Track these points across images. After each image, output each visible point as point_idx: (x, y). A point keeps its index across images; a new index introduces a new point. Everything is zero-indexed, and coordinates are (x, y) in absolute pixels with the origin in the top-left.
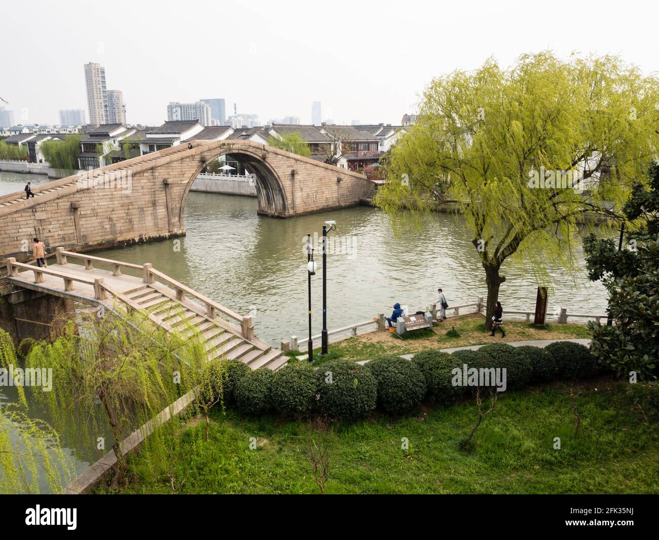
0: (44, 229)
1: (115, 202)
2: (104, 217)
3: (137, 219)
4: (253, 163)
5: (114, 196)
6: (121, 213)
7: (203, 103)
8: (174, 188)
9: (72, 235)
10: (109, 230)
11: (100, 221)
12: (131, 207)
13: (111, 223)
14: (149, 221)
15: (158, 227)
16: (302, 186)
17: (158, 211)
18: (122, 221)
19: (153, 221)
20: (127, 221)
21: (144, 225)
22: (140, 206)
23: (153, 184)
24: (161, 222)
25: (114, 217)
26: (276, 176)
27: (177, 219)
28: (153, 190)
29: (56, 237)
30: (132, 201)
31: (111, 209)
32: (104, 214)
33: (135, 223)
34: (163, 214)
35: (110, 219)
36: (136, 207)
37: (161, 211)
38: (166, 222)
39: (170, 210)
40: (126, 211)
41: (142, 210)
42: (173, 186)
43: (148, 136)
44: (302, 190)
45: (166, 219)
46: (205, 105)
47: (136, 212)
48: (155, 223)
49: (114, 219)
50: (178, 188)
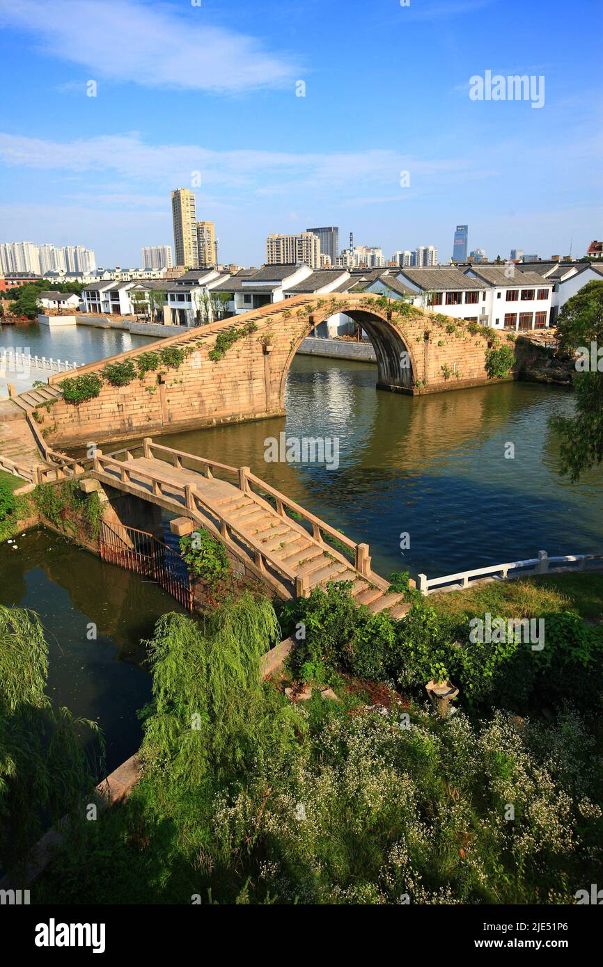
0: (127, 406)
1: (206, 374)
2: (193, 392)
3: (230, 395)
4: (373, 323)
5: (204, 367)
6: (212, 387)
7: (311, 233)
8: (274, 357)
9: (157, 413)
10: (197, 408)
11: (187, 396)
12: (223, 380)
13: (200, 399)
14: (244, 399)
15: (253, 405)
16: (438, 353)
17: (254, 385)
18: (213, 397)
19: (248, 397)
20: (219, 397)
21: (237, 402)
22: (234, 379)
23: (249, 351)
24: (258, 399)
25: (204, 392)
26: (404, 341)
27: (276, 395)
28: (249, 359)
29: (140, 415)
30: (226, 372)
31: (201, 383)
32: (192, 388)
33: (227, 399)
34: (260, 388)
35: (199, 395)
36: (229, 379)
37: (258, 385)
38: (264, 399)
39: (268, 382)
40: (218, 385)
41: (236, 384)
42: (274, 353)
43: (244, 284)
44: (437, 357)
45: (264, 396)
46: (314, 236)
47: (227, 386)
48: (250, 400)
49: (203, 395)
50: (279, 356)
